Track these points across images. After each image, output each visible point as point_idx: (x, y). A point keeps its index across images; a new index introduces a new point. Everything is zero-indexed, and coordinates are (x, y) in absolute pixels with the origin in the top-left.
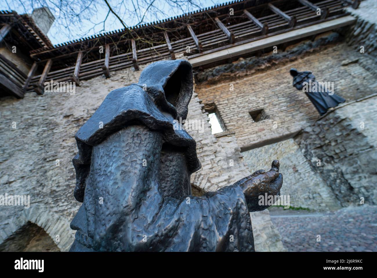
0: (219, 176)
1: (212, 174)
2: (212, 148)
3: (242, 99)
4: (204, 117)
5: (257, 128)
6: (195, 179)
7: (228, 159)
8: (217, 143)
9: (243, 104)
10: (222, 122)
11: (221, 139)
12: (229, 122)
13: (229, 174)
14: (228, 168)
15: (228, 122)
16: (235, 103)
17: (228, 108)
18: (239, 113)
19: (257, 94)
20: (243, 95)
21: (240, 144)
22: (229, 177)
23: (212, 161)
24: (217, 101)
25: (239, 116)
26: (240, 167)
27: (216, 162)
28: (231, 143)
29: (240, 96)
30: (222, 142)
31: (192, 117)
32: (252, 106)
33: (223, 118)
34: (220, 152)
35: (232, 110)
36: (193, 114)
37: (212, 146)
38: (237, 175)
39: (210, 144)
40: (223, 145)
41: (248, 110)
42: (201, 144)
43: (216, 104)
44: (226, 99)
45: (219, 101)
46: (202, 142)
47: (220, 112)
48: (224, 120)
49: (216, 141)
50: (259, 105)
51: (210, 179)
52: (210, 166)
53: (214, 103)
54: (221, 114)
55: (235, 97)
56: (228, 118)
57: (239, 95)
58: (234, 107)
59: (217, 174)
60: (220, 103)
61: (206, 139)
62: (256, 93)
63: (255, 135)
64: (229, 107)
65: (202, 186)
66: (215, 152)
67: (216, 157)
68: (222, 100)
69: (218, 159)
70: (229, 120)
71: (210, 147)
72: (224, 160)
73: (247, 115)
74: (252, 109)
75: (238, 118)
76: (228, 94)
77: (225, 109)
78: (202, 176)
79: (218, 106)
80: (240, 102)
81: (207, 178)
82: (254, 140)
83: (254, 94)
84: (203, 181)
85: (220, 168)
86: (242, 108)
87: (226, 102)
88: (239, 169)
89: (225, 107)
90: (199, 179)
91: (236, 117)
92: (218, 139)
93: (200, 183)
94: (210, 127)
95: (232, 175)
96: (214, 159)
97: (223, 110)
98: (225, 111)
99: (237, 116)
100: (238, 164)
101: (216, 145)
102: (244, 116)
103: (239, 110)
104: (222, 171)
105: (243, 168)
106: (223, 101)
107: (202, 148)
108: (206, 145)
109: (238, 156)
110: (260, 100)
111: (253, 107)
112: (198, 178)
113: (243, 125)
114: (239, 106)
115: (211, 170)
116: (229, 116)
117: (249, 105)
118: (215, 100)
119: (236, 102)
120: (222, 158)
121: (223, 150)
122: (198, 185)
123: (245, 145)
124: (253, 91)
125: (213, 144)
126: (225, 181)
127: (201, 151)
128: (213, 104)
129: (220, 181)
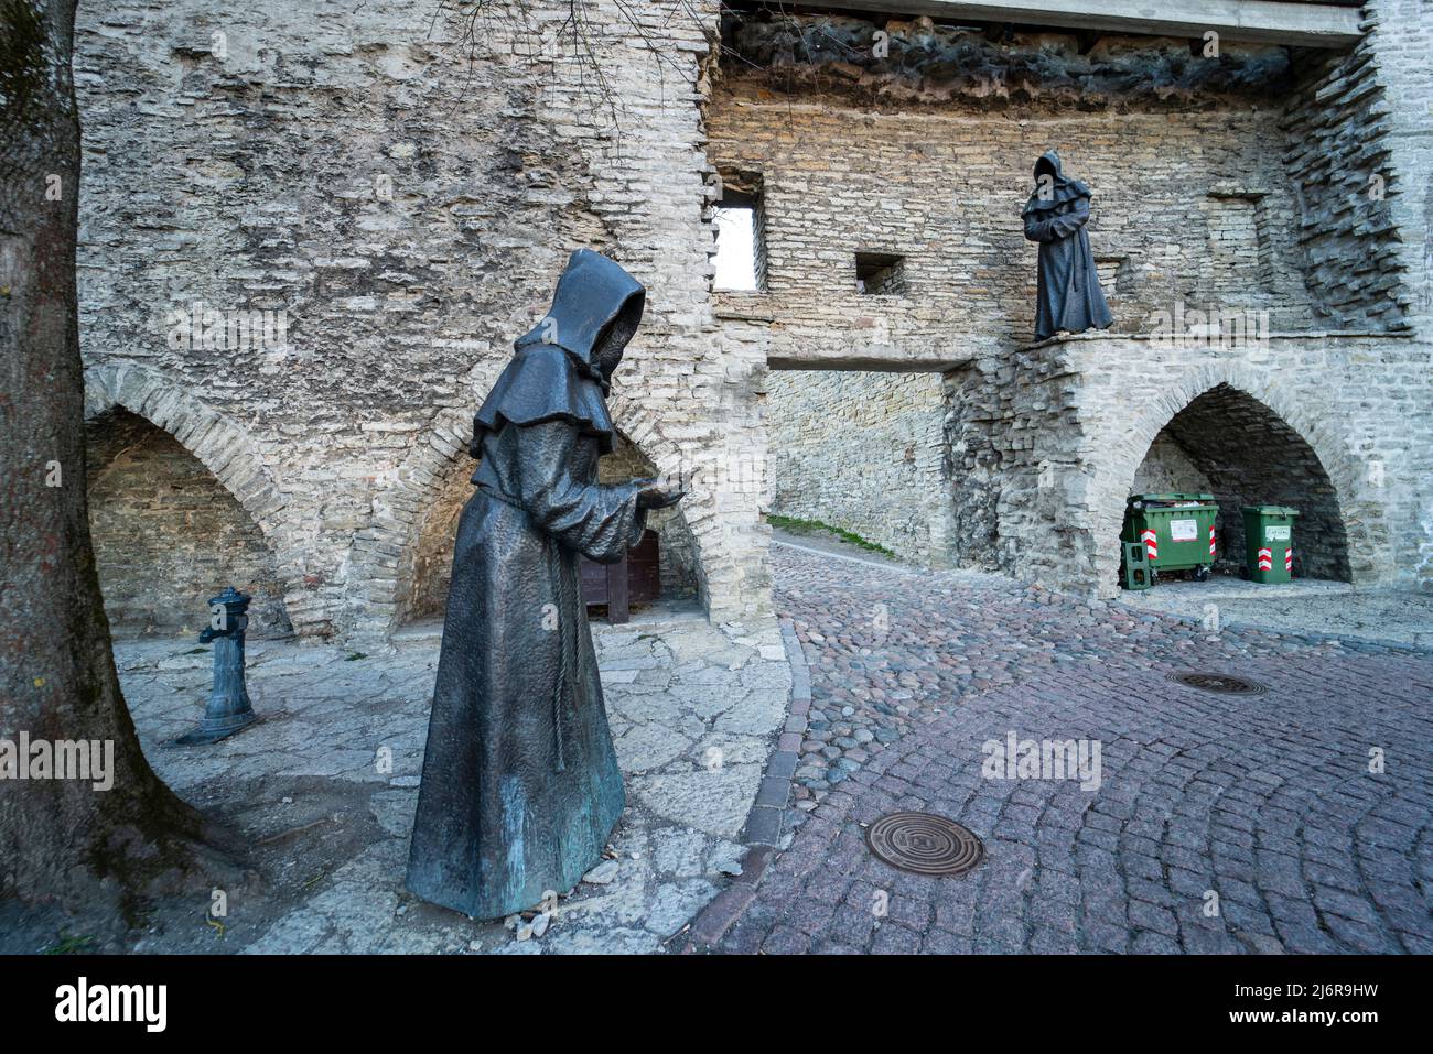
0: (687, 424)
1: (671, 415)
2: (693, 344)
3: (860, 194)
4: (703, 235)
5: (857, 312)
6: (623, 414)
7: (726, 386)
8: (714, 335)
9: (851, 217)
10: (763, 257)
11: (727, 326)
12: (783, 267)
13: (713, 426)
14: (717, 411)
15: (779, 262)
16: (828, 204)
17: (799, 215)
18: (825, 243)
19: (910, 195)
20: (865, 181)
21: (787, 348)
22: (712, 432)
23: (683, 382)
24: (771, 173)
25: (821, 255)
26: (749, 416)
27: (692, 386)
28: (751, 347)
29: (854, 181)
30: (726, 336)
31: (666, 224)
32: (877, 233)
33: (769, 245)
34: (712, 362)
35: (807, 224)
36: (671, 215)
37: (695, 337)
38: (735, 433)
39: (692, 331)
40: (726, 344)
41: (856, 244)
42: (668, 322)
43: (768, 182)
44: (807, 174)
45: (779, 176)
46: (673, 318)
47: (767, 217)
48: (771, 252)
49: (711, 328)
50: (899, 238)
51: (661, 425)
52: (672, 393)
53: (760, 175)
54: (769, 228)
55: (839, 176)
56: (783, 249)
57: (853, 176)
58: (819, 217)
59: (684, 418)
60: (781, 184)
61: (684, 312)
62: (910, 189)
63: (839, 334)
64: (804, 211)
65: (635, 437)
66: (698, 359)
67: (696, 371)
68: (790, 174)
69: (699, 379)
70: (785, 260)
71: (688, 340)
72: (714, 387)
73: (846, 260)
74: (870, 245)
75: (817, 263)
76: (819, 157)
77: (787, 211)
78: (642, 413)
79: (770, 195)
80: (846, 203)
81: (654, 421)
82: (831, 348)
83: (903, 189)
84: (643, 426)
85: (696, 405)
86: (842, 228)
87: (802, 186)
88: (743, 421)
89: (790, 205)
90: (634, 419)
91: (812, 256)
92: (720, 323)
93: (634, 429)
94: (711, 277)
95: (722, 432)
96: (689, 378)
97: (780, 213)
98: (783, 220)
99: (816, 252)
100: (748, 408)
101: (709, 339)
102: (836, 261)
103: (830, 233)
104: (698, 413)
105: (755, 421)
106: (795, 179)
107: (666, 335)
108: (681, 329)
109: (755, 388)
110: (909, 223)
111: (877, 238)
112: (633, 414)
113: (820, 289)
114: (837, 218)
115: (671, 403)
116: (790, 245)
117: (869, 227)
118: (769, 163)
119: (834, 201)
120: (711, 380)
121: (722, 360)
122: (626, 430)
123: (800, 354)
124: (906, 179)
125: (699, 334)
126: (699, 439)
127: (659, 345)
128: (756, 178)
129: (685, 436)
